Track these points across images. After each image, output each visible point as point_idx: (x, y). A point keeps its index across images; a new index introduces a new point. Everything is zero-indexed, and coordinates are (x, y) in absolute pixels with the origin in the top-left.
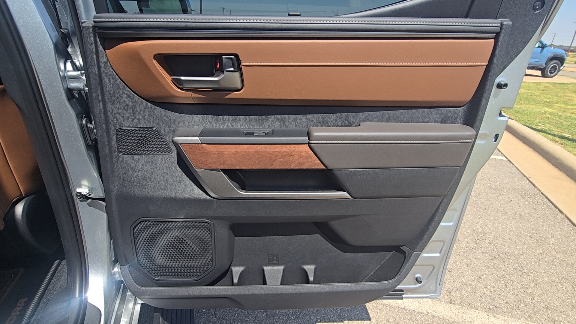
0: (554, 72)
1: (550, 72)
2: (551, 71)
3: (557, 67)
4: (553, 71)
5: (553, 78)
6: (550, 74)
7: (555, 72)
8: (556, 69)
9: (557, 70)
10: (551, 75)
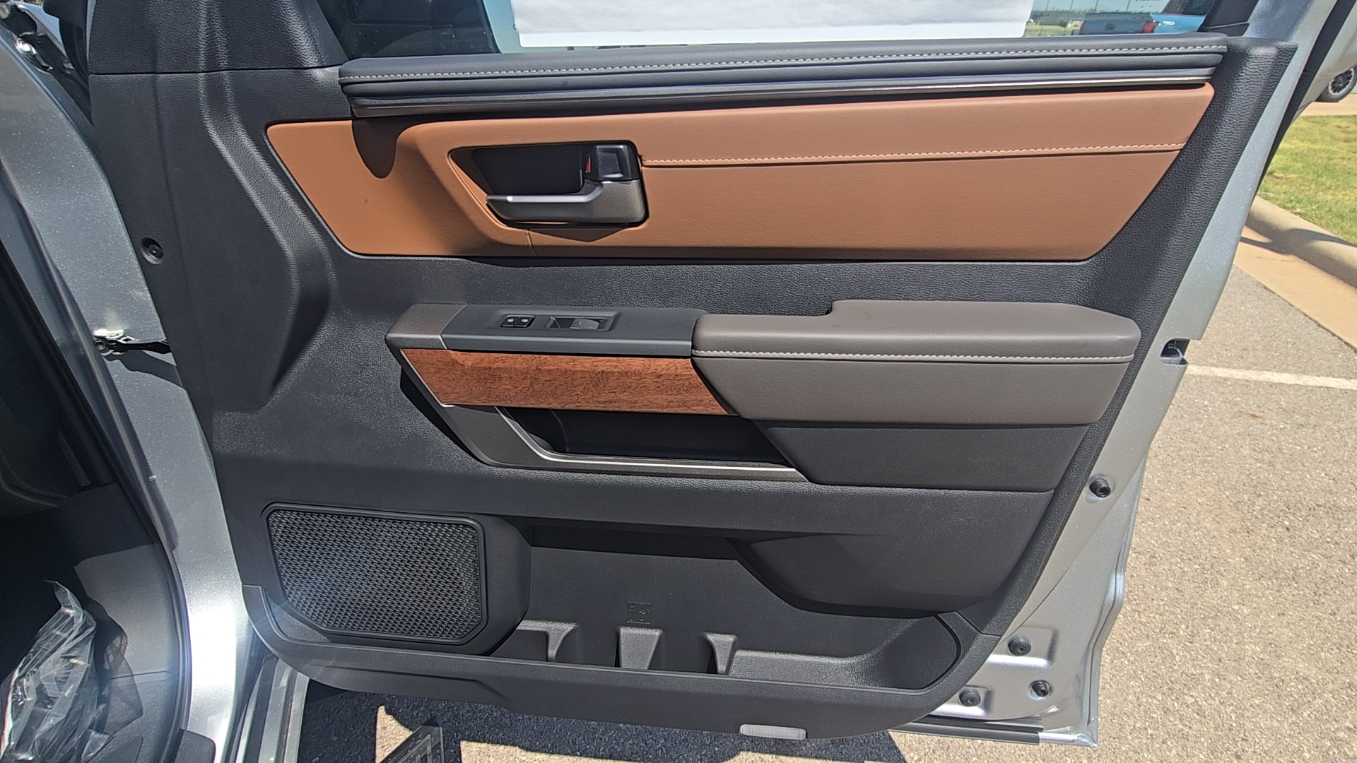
0: (1344, 86)
1: (1333, 87)
2: (1336, 84)
3: (1353, 74)
4: (1341, 85)
5: (1341, 102)
6: (1334, 92)
7: (1347, 86)
8: (1350, 78)
9: (1351, 81)
10: (1336, 94)
